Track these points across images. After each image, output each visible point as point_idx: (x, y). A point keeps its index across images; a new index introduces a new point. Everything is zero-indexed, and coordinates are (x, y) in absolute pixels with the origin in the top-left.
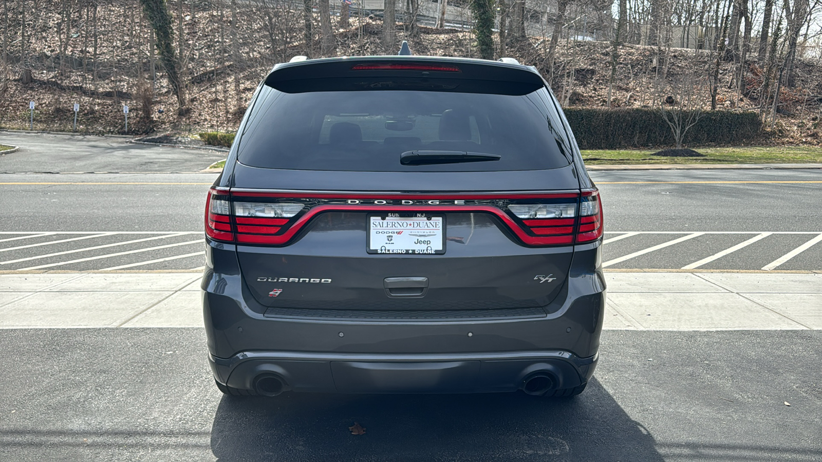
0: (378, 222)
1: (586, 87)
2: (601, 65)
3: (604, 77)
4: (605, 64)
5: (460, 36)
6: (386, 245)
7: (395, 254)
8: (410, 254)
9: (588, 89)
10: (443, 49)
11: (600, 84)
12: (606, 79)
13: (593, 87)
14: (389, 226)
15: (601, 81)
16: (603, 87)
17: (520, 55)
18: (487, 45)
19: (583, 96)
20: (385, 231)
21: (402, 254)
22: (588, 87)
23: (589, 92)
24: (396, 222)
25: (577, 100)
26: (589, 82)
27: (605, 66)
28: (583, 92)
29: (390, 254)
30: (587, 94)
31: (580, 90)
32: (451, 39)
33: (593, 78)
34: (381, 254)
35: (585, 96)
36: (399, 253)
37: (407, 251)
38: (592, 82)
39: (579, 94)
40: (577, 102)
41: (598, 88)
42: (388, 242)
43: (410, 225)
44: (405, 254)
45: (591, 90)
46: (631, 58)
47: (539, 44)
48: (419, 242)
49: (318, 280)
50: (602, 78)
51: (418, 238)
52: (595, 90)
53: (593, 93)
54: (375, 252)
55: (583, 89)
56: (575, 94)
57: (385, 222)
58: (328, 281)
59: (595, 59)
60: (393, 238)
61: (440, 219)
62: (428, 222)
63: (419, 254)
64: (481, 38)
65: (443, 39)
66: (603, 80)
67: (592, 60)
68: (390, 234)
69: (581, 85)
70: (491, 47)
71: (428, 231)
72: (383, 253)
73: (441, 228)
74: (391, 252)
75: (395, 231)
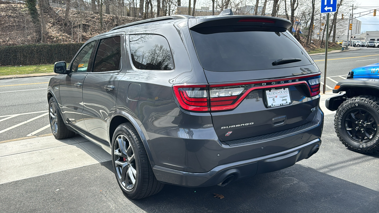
0: (268, 93)
1: (87, 33)
2: (92, 23)
3: (94, 28)
4: (93, 22)
5: (13, 6)
6: (273, 103)
7: (277, 106)
8: (282, 106)
9: (88, 34)
10: (4, 12)
11: (93, 31)
12: (95, 29)
13: (90, 33)
14: (272, 94)
15: (93, 30)
16: (95, 33)
17: (50, 17)
18: (34, 11)
19: (86, 37)
20: (272, 97)
21: (279, 106)
22: (88, 33)
23: (89, 35)
24: (274, 92)
25: (84, 39)
26: (88, 30)
27: (93, 23)
28: (86, 35)
29: (275, 107)
30: (88, 36)
31: (84, 34)
32: (8, 7)
33: (89, 29)
34: (272, 107)
35: (87, 37)
36: (278, 106)
37: (281, 104)
38: (89, 30)
39: (84, 36)
40: (84, 40)
41: (92, 33)
42: (274, 102)
43: (279, 93)
44: (280, 106)
45: (89, 34)
46: (104, 20)
47: (58, 12)
48: (283, 100)
49: (248, 124)
50: (93, 29)
51: (282, 98)
52: (91, 34)
53: (91, 36)
54: (270, 107)
55: (86, 34)
56: (83, 36)
57: (271, 92)
58: (252, 124)
59: (88, 20)
60: (275, 100)
61: (288, 88)
62: (284, 90)
63: (285, 105)
64: (30, 7)
65: (3, 7)
66: (94, 30)
67: (87, 20)
68: (273, 98)
69: (84, 32)
70: (36, 12)
71: (285, 95)
72: (273, 107)
73: (289, 93)
74: (276, 106)
75: (275, 96)
